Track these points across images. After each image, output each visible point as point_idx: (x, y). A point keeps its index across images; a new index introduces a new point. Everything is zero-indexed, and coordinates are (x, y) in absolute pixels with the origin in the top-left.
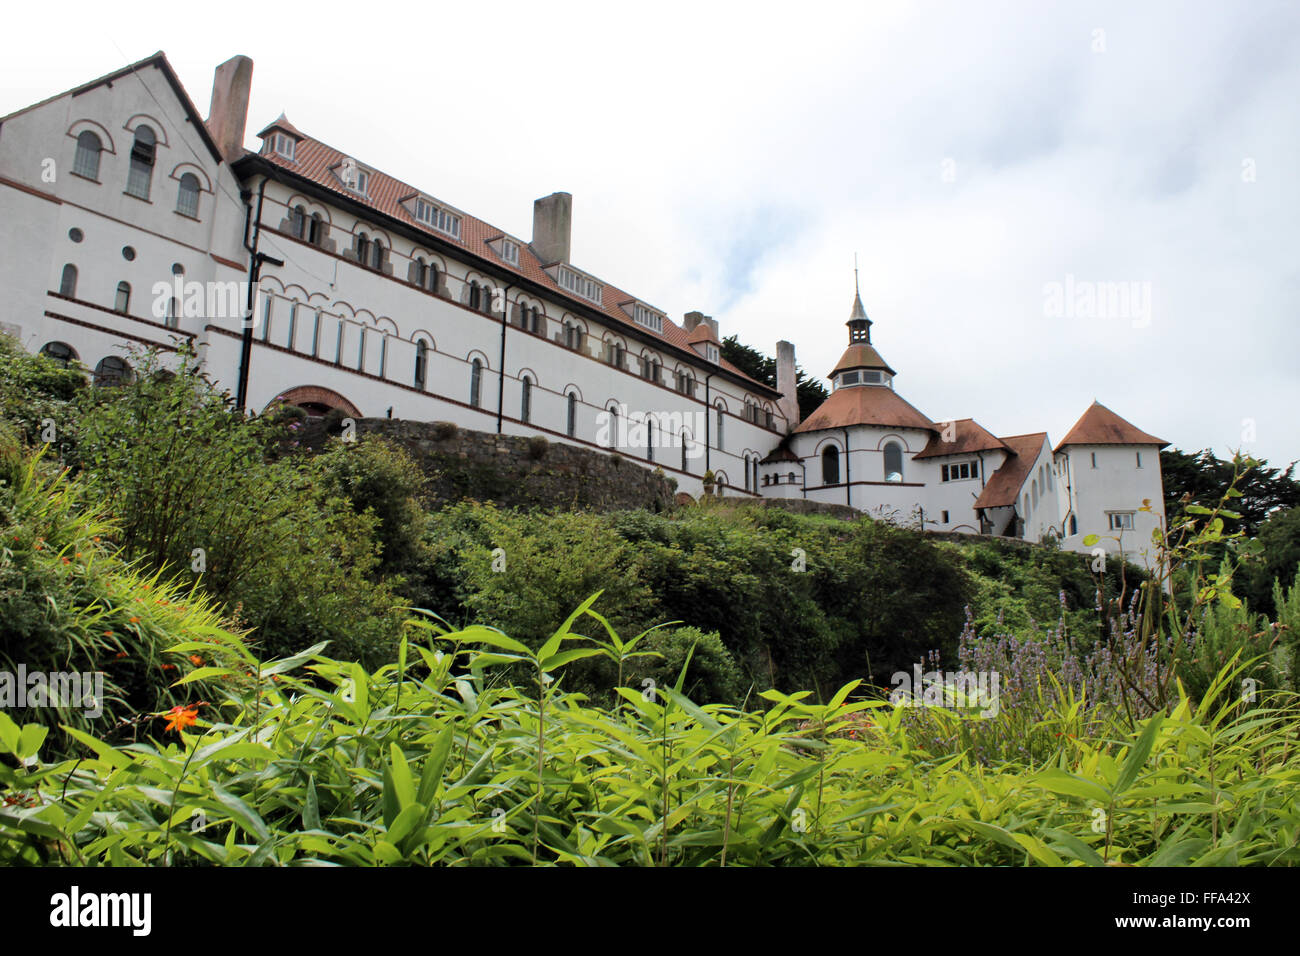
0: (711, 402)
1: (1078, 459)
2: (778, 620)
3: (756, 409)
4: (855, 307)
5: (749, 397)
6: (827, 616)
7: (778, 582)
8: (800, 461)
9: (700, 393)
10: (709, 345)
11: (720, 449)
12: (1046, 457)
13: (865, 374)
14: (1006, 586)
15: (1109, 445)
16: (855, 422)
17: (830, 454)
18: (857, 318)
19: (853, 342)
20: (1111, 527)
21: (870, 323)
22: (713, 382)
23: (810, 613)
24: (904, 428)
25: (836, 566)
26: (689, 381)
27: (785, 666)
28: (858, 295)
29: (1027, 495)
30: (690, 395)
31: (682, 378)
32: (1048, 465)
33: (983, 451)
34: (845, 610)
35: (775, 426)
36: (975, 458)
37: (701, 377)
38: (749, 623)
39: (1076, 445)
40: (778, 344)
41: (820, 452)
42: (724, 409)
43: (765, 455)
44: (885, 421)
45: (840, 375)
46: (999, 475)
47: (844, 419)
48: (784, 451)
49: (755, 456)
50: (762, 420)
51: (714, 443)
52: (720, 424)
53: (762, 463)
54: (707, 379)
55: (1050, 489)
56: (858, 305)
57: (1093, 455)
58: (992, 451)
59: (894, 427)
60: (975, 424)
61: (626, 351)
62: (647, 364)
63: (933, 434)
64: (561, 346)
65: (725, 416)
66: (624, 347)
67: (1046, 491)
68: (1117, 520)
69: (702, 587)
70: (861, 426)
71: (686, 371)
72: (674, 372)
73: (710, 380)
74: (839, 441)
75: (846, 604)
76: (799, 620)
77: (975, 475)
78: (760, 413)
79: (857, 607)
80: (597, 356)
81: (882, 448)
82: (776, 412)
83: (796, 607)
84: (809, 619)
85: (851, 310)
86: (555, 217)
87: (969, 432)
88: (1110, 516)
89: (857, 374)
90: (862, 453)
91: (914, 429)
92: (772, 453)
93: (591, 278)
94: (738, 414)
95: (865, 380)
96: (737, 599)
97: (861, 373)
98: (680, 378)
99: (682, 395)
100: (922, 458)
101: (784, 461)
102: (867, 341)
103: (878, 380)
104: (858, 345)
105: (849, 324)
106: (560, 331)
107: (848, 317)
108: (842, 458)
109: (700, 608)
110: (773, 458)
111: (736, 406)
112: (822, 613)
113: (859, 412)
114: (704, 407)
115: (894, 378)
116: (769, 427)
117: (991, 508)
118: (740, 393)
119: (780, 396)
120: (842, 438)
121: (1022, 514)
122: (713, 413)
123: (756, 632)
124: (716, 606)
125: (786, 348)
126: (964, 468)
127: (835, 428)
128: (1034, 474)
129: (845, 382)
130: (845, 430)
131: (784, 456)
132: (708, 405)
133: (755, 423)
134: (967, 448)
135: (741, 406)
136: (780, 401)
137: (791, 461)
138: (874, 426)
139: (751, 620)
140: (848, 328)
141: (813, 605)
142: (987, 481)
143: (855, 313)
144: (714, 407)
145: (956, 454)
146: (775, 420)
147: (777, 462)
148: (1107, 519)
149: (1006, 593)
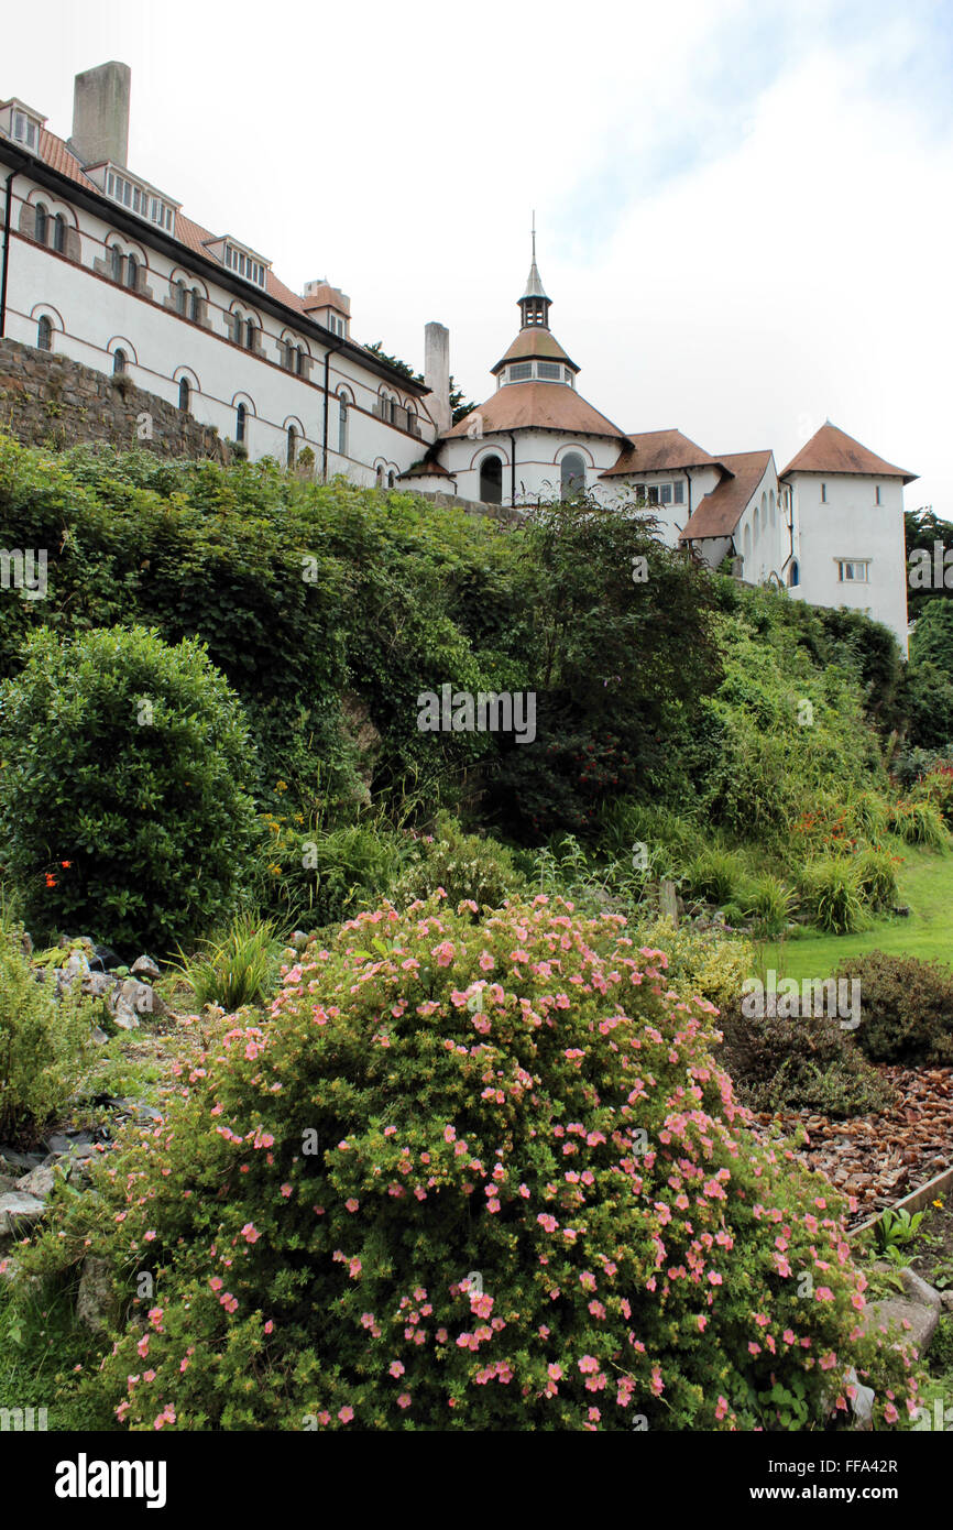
0: (332, 389)
1: (804, 491)
2: (384, 647)
3: (393, 406)
4: (530, 280)
5: (384, 389)
6: (474, 648)
7: (381, 577)
8: (450, 476)
9: (316, 373)
10: (332, 313)
11: (342, 453)
12: (769, 483)
13: (540, 368)
14: (746, 627)
15: (844, 474)
16: (525, 425)
17: (491, 470)
18: (533, 294)
19: (525, 326)
20: (841, 578)
21: (549, 302)
22: (335, 361)
23: (443, 639)
24: (588, 436)
25: (493, 567)
26: (300, 356)
27: (395, 734)
28: (534, 265)
29: (747, 526)
30: (300, 375)
31: (291, 350)
32: (771, 492)
33: (692, 468)
34: (507, 639)
35: (419, 432)
36: (682, 478)
37: (318, 352)
38: (320, 647)
39: (804, 473)
40: (427, 326)
41: (477, 465)
42: (350, 400)
43: (405, 468)
44: (565, 424)
45: (507, 368)
46: (710, 500)
47: (511, 420)
48: (431, 462)
49: (392, 468)
50: (402, 421)
51: (333, 444)
52: (344, 420)
53: (403, 477)
54: (327, 357)
55: (773, 524)
56: (535, 278)
57: (824, 487)
58: (703, 468)
59: (576, 434)
60: (681, 435)
61: (208, 301)
62: (239, 324)
63: (626, 445)
64: (105, 279)
65: (351, 410)
66: (204, 295)
67: (769, 525)
68: (846, 569)
69: (221, 573)
70: (532, 429)
71: (296, 342)
72: (279, 340)
73: (331, 357)
74: (501, 450)
75: (508, 630)
76: (421, 650)
77: (679, 499)
78: (399, 412)
79: (524, 636)
80: (161, 302)
81: (559, 461)
82: (422, 413)
83: (416, 626)
84: (442, 648)
85: (525, 285)
86: (104, 99)
87: (673, 446)
88: (841, 564)
89: (529, 368)
90: (533, 466)
91: (602, 438)
92: (414, 467)
93: (156, 194)
94: (370, 411)
95: (540, 374)
96: (295, 598)
97: (535, 364)
98: (289, 350)
99: (290, 373)
100: (612, 477)
101: (430, 475)
102: (545, 325)
103: (557, 376)
104: (532, 329)
105: (521, 303)
106: (103, 257)
107: (522, 293)
108: (506, 473)
109: (216, 614)
110: (417, 471)
111: (368, 400)
112: (466, 641)
113: (531, 412)
114: (322, 395)
115: (578, 377)
116: (411, 432)
117: (703, 539)
118: (373, 382)
119: (427, 391)
120: (508, 446)
121: (740, 550)
122: (334, 404)
123: (336, 670)
124: (248, 608)
125: (437, 334)
126: (666, 490)
127: (498, 433)
128: (756, 501)
129: (512, 378)
130: (511, 434)
131: (430, 469)
132: (326, 392)
133: (393, 425)
134: (670, 463)
135: (374, 399)
136: (426, 399)
137: (439, 475)
138: (549, 431)
139: (325, 643)
140: (519, 308)
141: (451, 628)
142: (694, 509)
143: (529, 288)
144: (335, 396)
145: (657, 472)
146: (420, 423)
147: (420, 476)
148: (837, 566)
149: (745, 637)
